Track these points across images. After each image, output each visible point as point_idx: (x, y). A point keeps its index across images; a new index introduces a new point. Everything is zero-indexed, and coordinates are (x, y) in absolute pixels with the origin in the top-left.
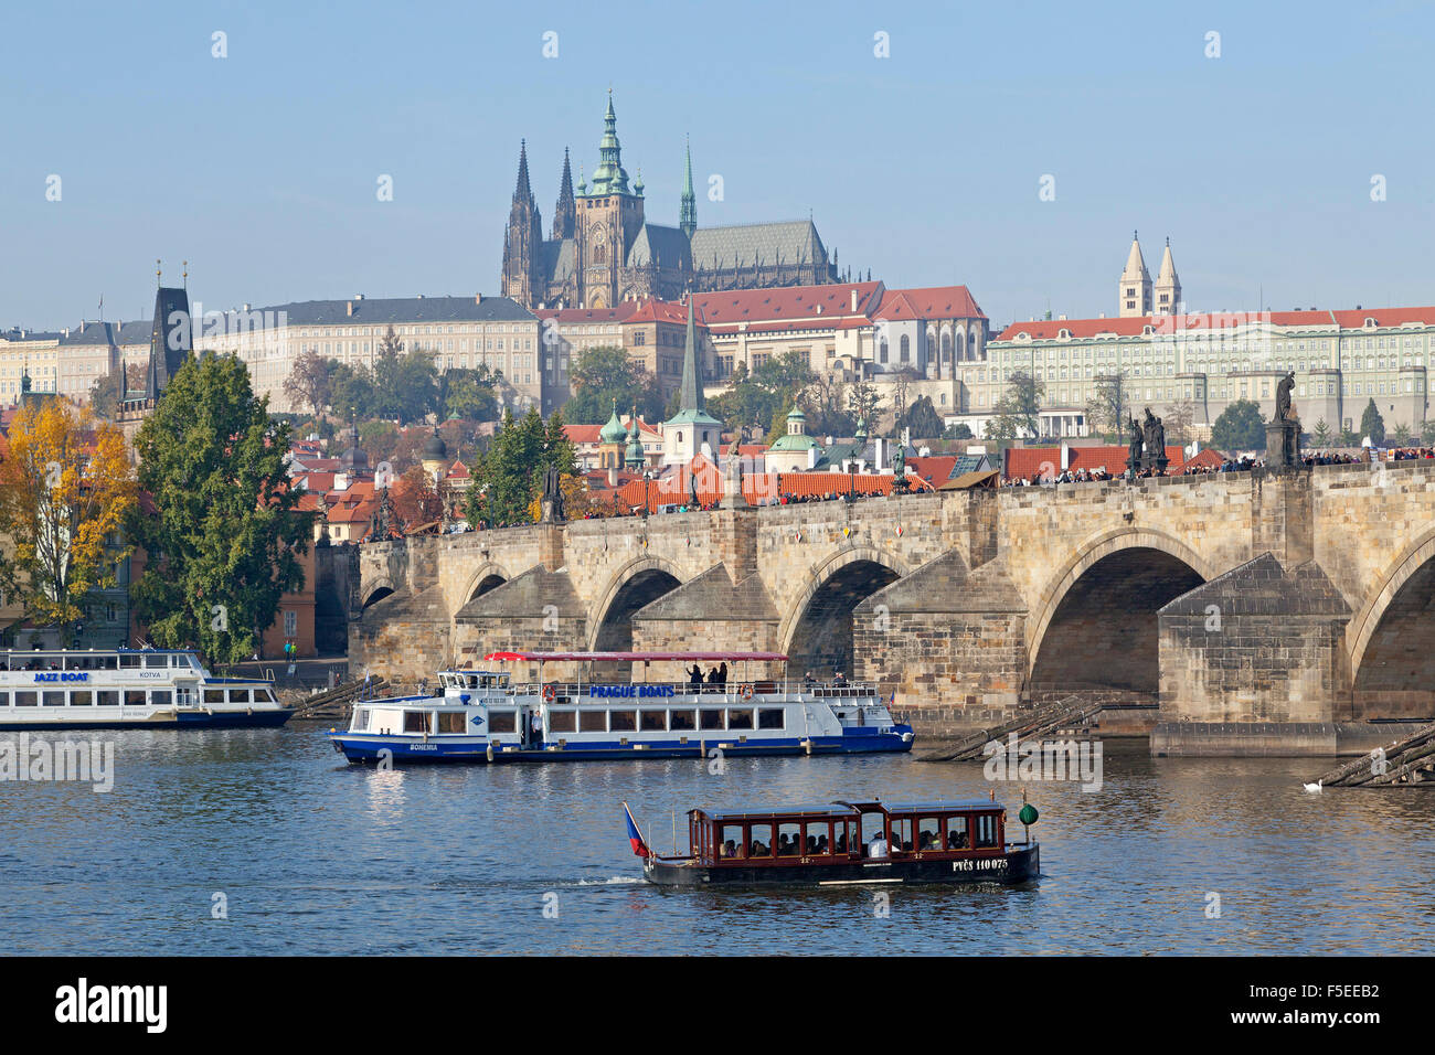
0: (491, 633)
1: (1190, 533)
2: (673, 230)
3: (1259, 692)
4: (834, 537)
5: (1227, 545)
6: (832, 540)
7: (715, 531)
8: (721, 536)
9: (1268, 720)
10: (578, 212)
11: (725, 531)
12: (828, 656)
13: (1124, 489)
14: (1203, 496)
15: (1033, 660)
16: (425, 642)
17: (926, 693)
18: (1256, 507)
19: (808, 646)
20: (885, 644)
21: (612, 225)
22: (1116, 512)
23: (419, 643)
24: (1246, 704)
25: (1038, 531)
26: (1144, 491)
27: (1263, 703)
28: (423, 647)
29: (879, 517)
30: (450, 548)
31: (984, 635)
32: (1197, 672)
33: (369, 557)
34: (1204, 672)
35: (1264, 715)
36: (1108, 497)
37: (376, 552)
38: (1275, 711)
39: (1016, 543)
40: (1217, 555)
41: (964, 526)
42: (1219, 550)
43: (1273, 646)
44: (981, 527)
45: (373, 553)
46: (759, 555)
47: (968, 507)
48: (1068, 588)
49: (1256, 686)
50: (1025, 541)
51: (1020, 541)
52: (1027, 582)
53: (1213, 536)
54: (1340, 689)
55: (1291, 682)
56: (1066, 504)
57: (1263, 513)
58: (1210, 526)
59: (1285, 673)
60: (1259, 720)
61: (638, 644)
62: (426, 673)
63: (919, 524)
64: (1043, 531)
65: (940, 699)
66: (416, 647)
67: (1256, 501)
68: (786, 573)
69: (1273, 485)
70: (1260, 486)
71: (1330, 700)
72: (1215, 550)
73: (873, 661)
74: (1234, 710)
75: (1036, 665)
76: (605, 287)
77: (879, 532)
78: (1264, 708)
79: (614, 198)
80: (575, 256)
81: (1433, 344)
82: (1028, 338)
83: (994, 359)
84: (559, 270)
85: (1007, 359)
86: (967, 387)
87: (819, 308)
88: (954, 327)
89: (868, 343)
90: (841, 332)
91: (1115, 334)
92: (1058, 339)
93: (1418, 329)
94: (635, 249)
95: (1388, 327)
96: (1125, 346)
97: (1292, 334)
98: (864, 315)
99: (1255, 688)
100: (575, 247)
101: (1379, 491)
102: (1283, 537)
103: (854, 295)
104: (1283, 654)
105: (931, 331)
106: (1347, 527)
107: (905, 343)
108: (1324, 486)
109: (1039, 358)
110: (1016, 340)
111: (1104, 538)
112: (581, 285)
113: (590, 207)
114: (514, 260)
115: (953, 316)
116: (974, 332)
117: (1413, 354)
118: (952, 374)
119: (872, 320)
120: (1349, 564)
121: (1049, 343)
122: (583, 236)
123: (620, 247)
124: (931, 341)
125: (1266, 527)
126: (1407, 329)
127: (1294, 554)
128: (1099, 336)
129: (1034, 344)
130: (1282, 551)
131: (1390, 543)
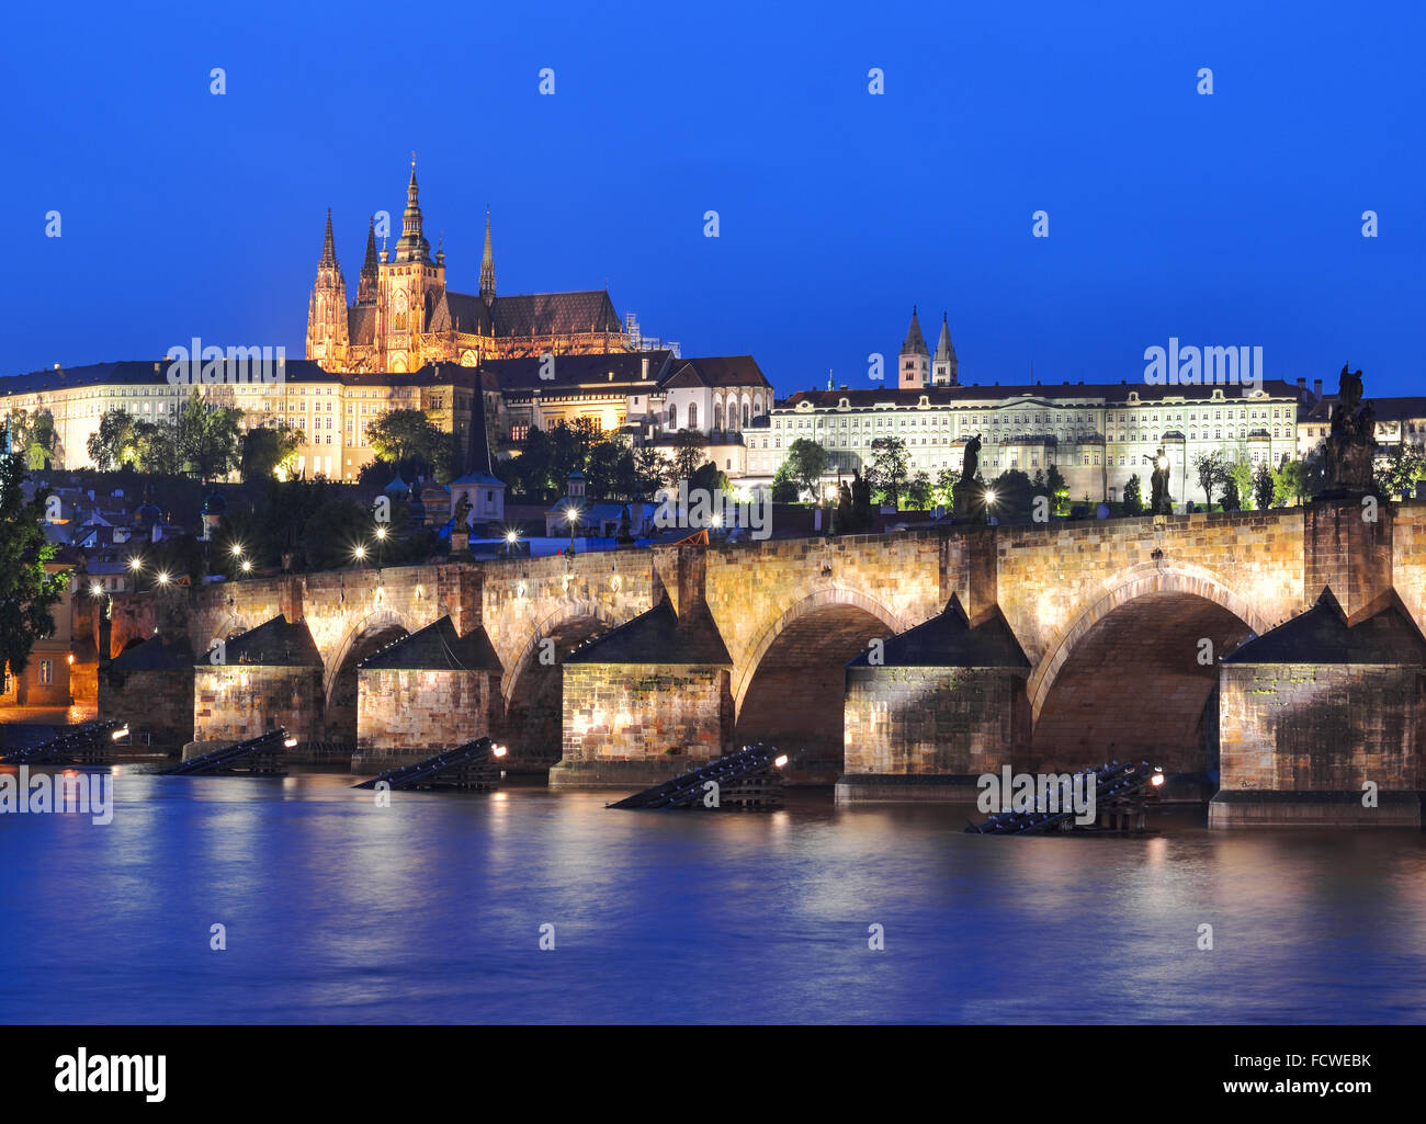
0: (230, 683)
1: (883, 590)
2: (473, 298)
3: (941, 745)
4: (554, 592)
5: (918, 602)
6: (552, 595)
7: (443, 585)
8: (448, 590)
9: (949, 772)
10: (381, 279)
11: (451, 584)
12: (549, 707)
13: (823, 546)
14: (896, 554)
15: (737, 713)
16: (173, 691)
17: (633, 744)
18: (943, 565)
19: (530, 697)
20: (593, 695)
21: (413, 292)
22: (816, 569)
23: (167, 691)
24: (926, 756)
25: (743, 587)
26: (842, 548)
27: (945, 754)
28: (171, 695)
29: (596, 572)
30: (198, 599)
32: (881, 724)
33: (125, 607)
34: (888, 724)
35: (945, 767)
36: (809, 555)
37: (131, 603)
38: (956, 762)
39: (723, 598)
40: (908, 611)
41: (673, 582)
42: (910, 606)
43: (954, 700)
44: (689, 582)
45: (128, 604)
46: (484, 608)
47: (676, 563)
48: (770, 642)
49: (937, 739)
50: (731, 596)
51: (726, 596)
52: (732, 637)
53: (904, 593)
54: (1019, 741)
55: (973, 734)
56: (770, 561)
57: (950, 571)
58: (902, 583)
59: (967, 727)
60: (940, 771)
61: (364, 694)
62: (174, 721)
63: (633, 580)
64: (747, 587)
65: (646, 750)
66: (165, 695)
67: (943, 559)
68: (509, 626)
69: (959, 544)
70: (947, 544)
71: (1009, 753)
72: (906, 606)
73: (582, 712)
74: (916, 762)
75: (739, 717)
76: (406, 351)
77: (596, 587)
78: (945, 761)
79: (416, 266)
80: (377, 321)
81: (1193, 418)
82: (811, 407)
83: (778, 427)
84: (362, 335)
85: (790, 426)
86: (751, 453)
87: (611, 375)
88: (739, 396)
89: (657, 409)
90: (632, 398)
91: (892, 405)
92: (840, 408)
93: (1179, 404)
94: (436, 316)
95: (1152, 402)
96: (903, 416)
97: (1059, 407)
98: (654, 383)
99: (937, 740)
100: (378, 313)
101: (1058, 550)
102: (967, 594)
103: (645, 363)
104: (965, 707)
105: (718, 399)
106: (1027, 584)
107: (693, 410)
108: (1007, 545)
109: (820, 426)
110: (799, 408)
111: (804, 595)
112: (383, 350)
113: (392, 274)
114: (318, 325)
115: (739, 385)
116: (759, 400)
117: (1174, 426)
118: (738, 440)
119: (661, 389)
120: (1029, 621)
121: (830, 412)
122: (385, 303)
123: (421, 314)
124: (717, 410)
125: (952, 584)
126: (1169, 404)
127: (978, 610)
128: (877, 405)
129: (816, 413)
130: (967, 608)
131: (1067, 601)
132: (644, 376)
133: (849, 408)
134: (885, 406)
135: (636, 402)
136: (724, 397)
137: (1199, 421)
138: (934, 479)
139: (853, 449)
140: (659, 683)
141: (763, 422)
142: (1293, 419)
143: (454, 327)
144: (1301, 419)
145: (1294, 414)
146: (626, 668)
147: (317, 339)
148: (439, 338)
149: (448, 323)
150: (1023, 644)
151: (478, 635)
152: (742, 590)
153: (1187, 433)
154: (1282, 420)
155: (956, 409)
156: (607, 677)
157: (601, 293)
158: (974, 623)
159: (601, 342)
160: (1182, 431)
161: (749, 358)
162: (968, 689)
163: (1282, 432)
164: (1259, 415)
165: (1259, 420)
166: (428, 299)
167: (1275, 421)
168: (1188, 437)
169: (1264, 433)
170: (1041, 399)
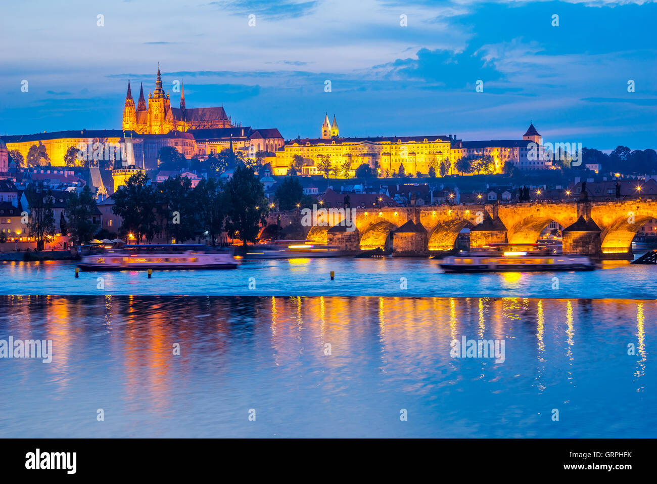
0: (336, 236)
2: (179, 109)
6: (445, 214)
8: (411, 213)
10: (148, 103)
20: (477, 238)
21: (160, 107)
22: (534, 210)
24: (580, 250)
29: (460, 209)
31: (498, 236)
34: (572, 243)
36: (532, 206)
40: (564, 219)
41: (491, 212)
46: (421, 217)
47: (492, 208)
51: (505, 215)
52: (507, 225)
53: (563, 215)
57: (580, 211)
59: (588, 244)
60: (583, 253)
61: (395, 238)
64: (512, 213)
67: (578, 208)
68: (430, 222)
69: (582, 205)
70: (579, 205)
76: (158, 127)
77: (460, 213)
79: (160, 99)
80: (148, 117)
81: (418, 147)
82: (297, 145)
83: (287, 151)
84: (141, 121)
85: (291, 151)
86: (279, 159)
87: (232, 135)
88: (274, 141)
89: (247, 145)
90: (239, 142)
91: (323, 144)
92: (307, 145)
93: (413, 143)
94: (168, 114)
95: (405, 143)
96: (327, 147)
97: (376, 144)
98: (246, 137)
99: (582, 247)
100: (148, 114)
101: (609, 206)
102: (585, 216)
103: (243, 131)
104: (588, 240)
105: (267, 142)
106: (600, 214)
107: (259, 146)
108: (594, 205)
109: (300, 151)
110: (294, 145)
111: (530, 215)
112: (150, 126)
113: (153, 101)
114: (127, 117)
115: (274, 138)
116: (280, 142)
117: (412, 150)
118: (274, 155)
119: (249, 139)
120: (600, 221)
121: (304, 146)
122: (151, 111)
123: (163, 114)
124: (267, 145)
125: (581, 214)
126: (410, 143)
127: (588, 219)
128: (319, 144)
129: (299, 146)
130: (585, 218)
131: (612, 217)
132: (243, 135)
133: (310, 145)
134: (321, 144)
135: (241, 143)
136: (269, 142)
137: (420, 148)
138: (340, 167)
139: (311, 158)
140: (492, 235)
141: (282, 149)
142: (449, 148)
143: (174, 119)
144: (451, 148)
145: (450, 146)
146: (484, 232)
147: (126, 122)
148: (169, 122)
149: (172, 117)
150: (599, 226)
151: (419, 224)
152: (510, 214)
153: (416, 152)
154: (446, 148)
155: (344, 145)
156: (480, 234)
157: (220, 108)
158: (587, 222)
159: (222, 123)
160: (415, 152)
161: (276, 129)
162: (589, 236)
163: (446, 152)
164: (439, 147)
165: (439, 148)
166: (165, 110)
167: (443, 148)
168: (416, 154)
169: (440, 152)
170: (370, 142)
